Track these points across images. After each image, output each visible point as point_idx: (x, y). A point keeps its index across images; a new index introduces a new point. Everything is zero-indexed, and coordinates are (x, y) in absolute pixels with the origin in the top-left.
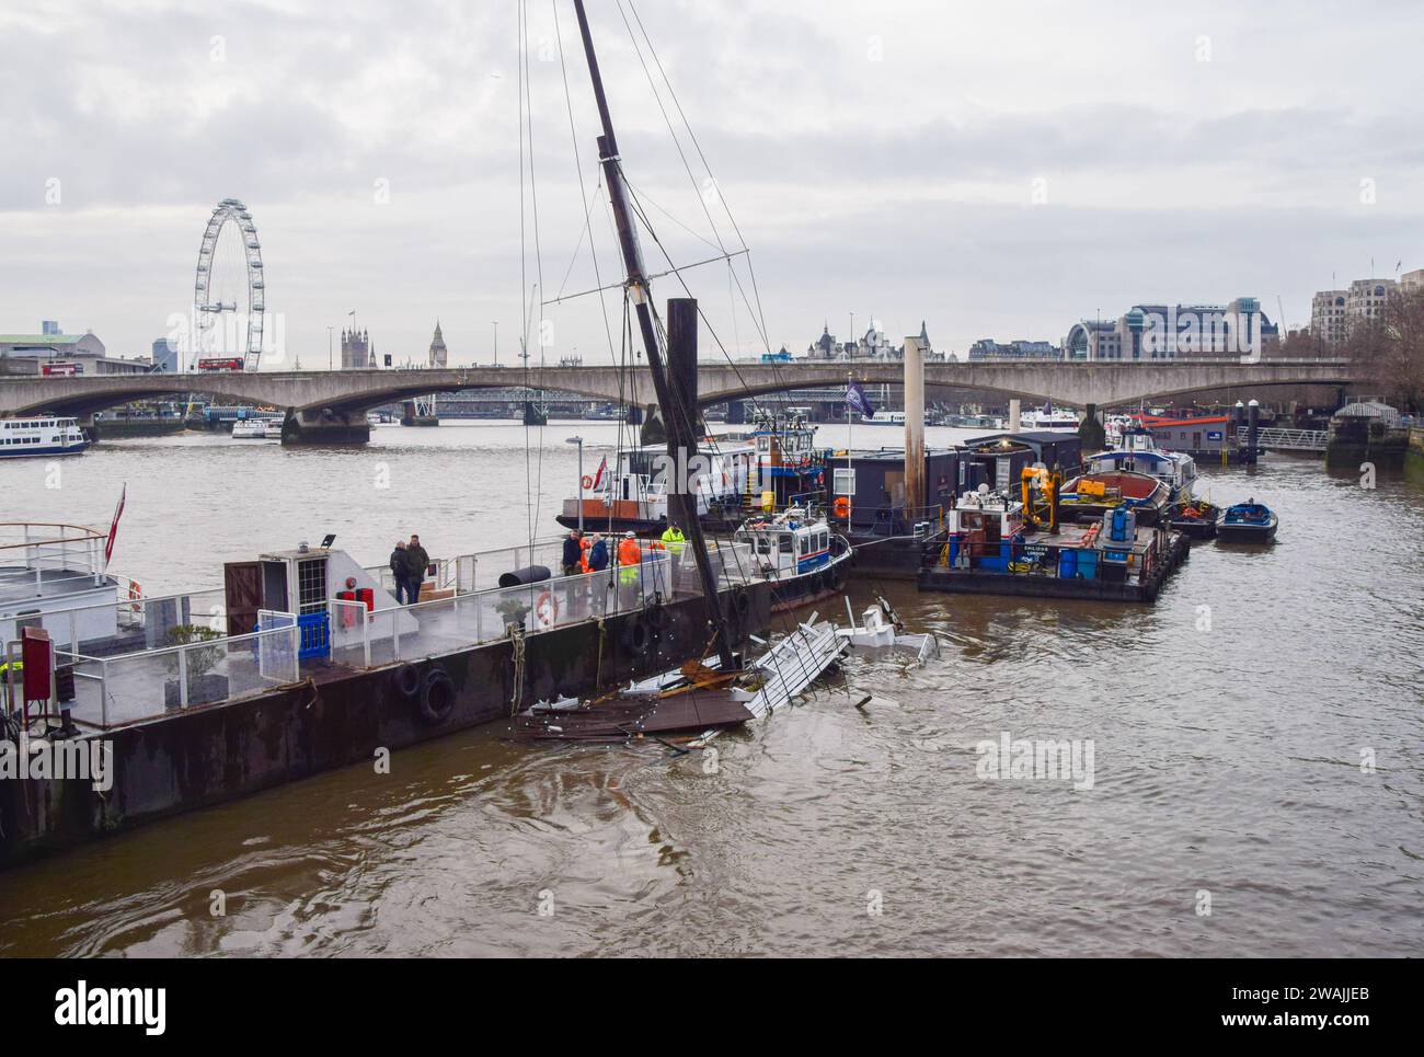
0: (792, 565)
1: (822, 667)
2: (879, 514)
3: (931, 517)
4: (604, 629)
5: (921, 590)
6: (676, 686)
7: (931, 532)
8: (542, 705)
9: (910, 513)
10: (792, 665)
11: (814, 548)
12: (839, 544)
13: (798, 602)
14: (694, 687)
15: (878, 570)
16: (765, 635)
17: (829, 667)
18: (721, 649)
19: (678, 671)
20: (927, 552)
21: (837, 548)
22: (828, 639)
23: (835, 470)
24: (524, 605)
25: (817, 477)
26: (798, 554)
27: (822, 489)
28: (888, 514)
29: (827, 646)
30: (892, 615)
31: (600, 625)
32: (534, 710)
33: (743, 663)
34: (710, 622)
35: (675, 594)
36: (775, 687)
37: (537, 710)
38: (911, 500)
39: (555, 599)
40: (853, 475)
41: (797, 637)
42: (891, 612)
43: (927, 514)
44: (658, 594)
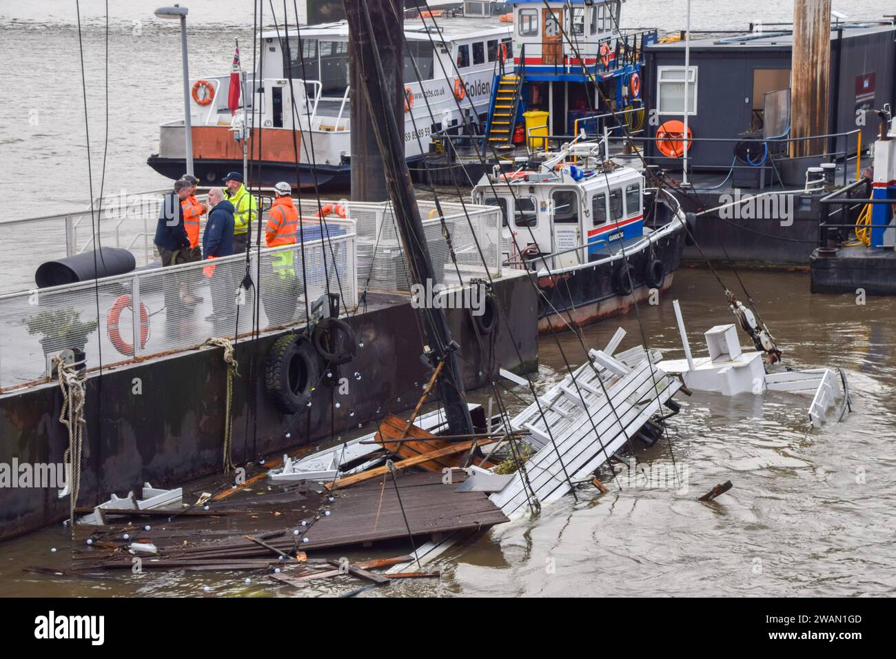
0: (576, 244)
1: (631, 431)
2: (740, 150)
3: (840, 153)
4: (235, 363)
5: (816, 289)
6: (367, 465)
7: (839, 181)
8: (116, 503)
9: (800, 146)
10: (575, 427)
11: (617, 213)
12: (661, 205)
13: (590, 311)
14: (397, 465)
15: (735, 253)
16: (528, 371)
17: (643, 430)
18: (447, 397)
19: (371, 437)
20: (831, 220)
21: (656, 213)
22: (642, 378)
23: (660, 69)
24: (84, 320)
25: (628, 82)
26: (587, 224)
27: (637, 105)
28: (757, 149)
29: (641, 391)
30: (762, 335)
31: (227, 354)
32: (105, 513)
33: (488, 420)
34: (427, 349)
35: (363, 298)
36: (544, 465)
37: (109, 512)
38: (802, 121)
39: (142, 306)
40: (694, 77)
41: (585, 376)
42: (759, 328)
43: (833, 148)
44: (333, 297)
